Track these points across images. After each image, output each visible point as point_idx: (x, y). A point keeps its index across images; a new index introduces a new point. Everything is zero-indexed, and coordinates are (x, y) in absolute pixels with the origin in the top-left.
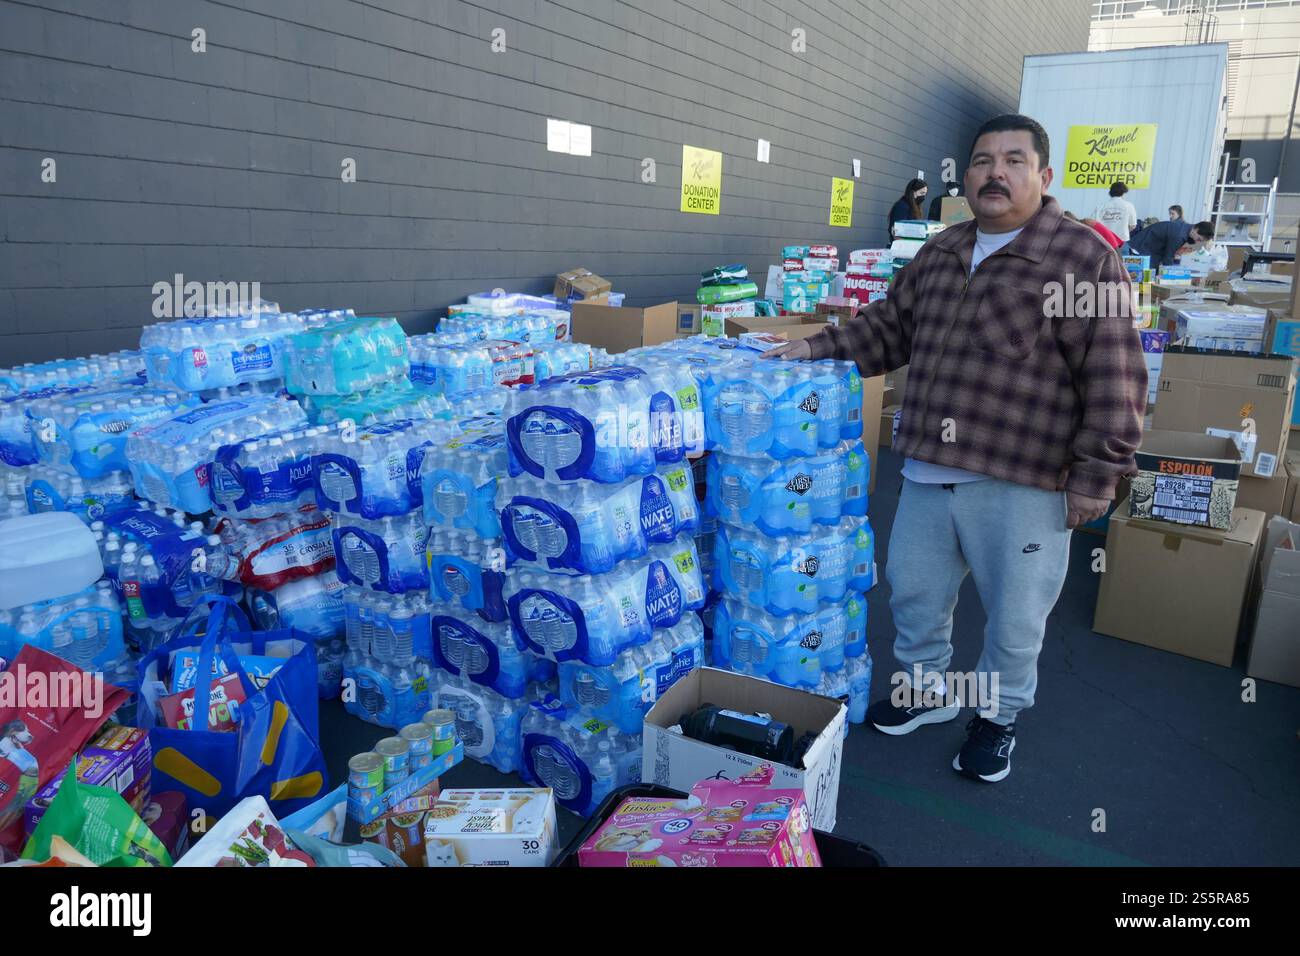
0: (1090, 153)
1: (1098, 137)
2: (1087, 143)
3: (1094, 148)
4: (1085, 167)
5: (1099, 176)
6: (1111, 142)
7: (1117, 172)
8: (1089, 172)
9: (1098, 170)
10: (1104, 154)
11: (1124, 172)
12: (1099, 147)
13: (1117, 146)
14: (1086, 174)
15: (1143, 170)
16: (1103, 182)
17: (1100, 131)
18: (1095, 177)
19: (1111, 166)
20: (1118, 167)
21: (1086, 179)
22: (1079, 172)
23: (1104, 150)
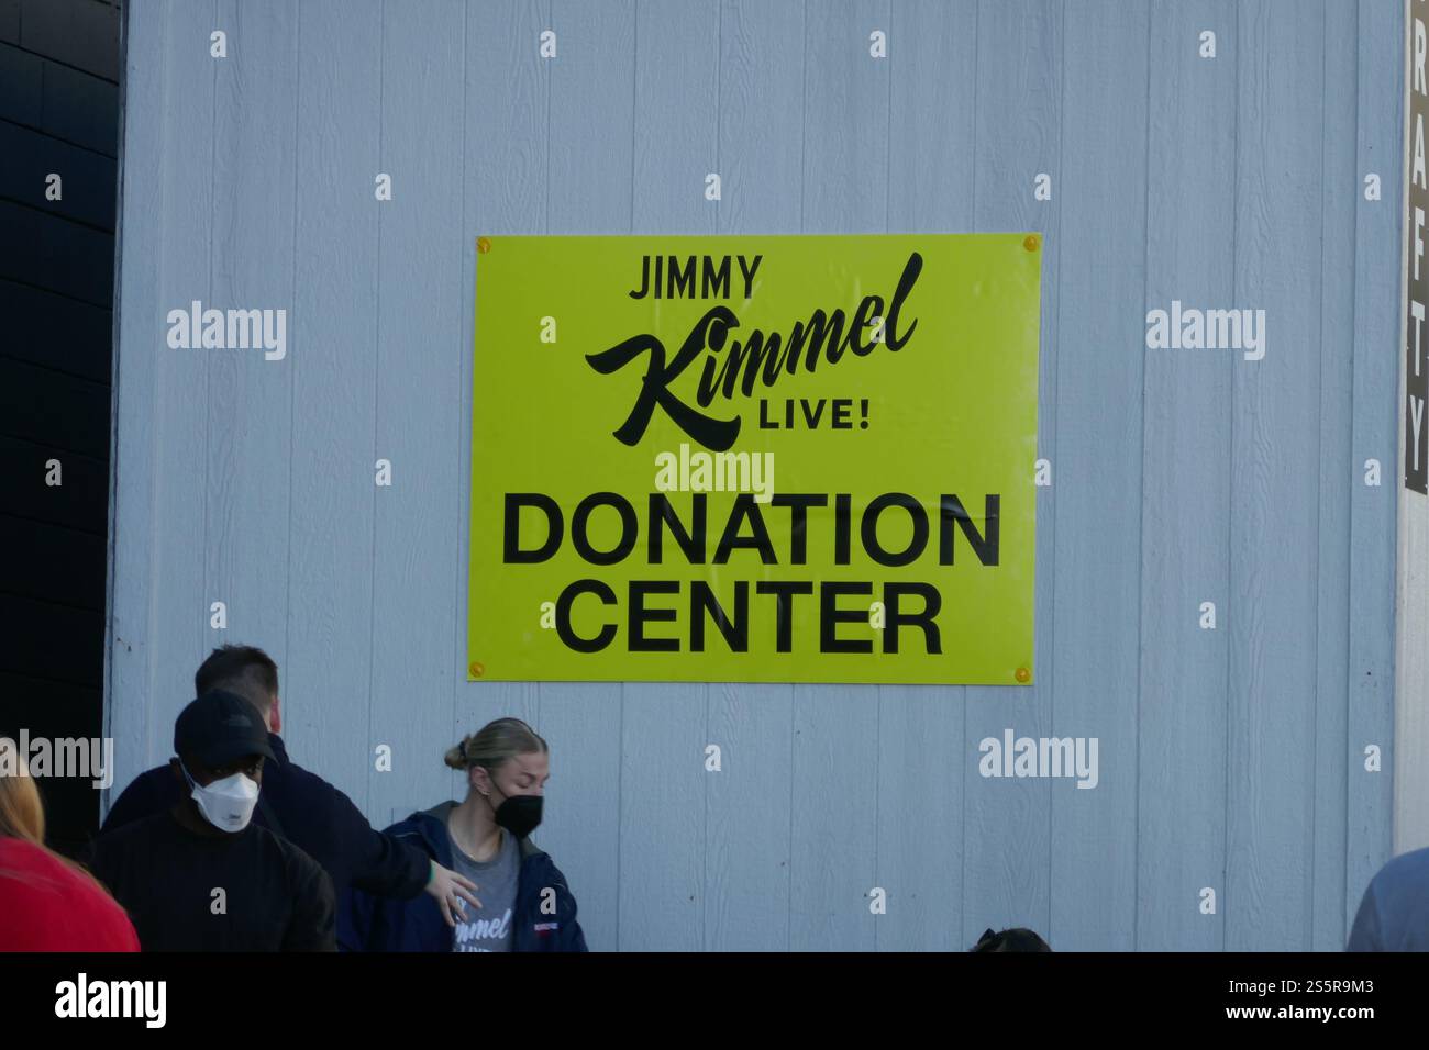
0: (631, 432)
1: (673, 320)
2: (607, 362)
3: (655, 390)
4: (604, 529)
5: (701, 594)
6: (762, 359)
7: (821, 566)
8: (636, 566)
9: (694, 551)
10: (718, 436)
11: (861, 566)
12: (684, 387)
13: (796, 385)
14: (618, 577)
15: (988, 552)
16: (737, 638)
17: (677, 276)
18: (681, 602)
19: (779, 525)
20: (820, 525)
21: (619, 614)
22: (569, 565)
23: (719, 410)
